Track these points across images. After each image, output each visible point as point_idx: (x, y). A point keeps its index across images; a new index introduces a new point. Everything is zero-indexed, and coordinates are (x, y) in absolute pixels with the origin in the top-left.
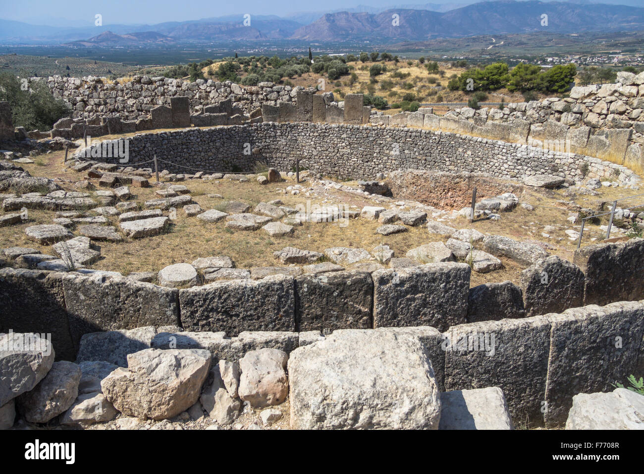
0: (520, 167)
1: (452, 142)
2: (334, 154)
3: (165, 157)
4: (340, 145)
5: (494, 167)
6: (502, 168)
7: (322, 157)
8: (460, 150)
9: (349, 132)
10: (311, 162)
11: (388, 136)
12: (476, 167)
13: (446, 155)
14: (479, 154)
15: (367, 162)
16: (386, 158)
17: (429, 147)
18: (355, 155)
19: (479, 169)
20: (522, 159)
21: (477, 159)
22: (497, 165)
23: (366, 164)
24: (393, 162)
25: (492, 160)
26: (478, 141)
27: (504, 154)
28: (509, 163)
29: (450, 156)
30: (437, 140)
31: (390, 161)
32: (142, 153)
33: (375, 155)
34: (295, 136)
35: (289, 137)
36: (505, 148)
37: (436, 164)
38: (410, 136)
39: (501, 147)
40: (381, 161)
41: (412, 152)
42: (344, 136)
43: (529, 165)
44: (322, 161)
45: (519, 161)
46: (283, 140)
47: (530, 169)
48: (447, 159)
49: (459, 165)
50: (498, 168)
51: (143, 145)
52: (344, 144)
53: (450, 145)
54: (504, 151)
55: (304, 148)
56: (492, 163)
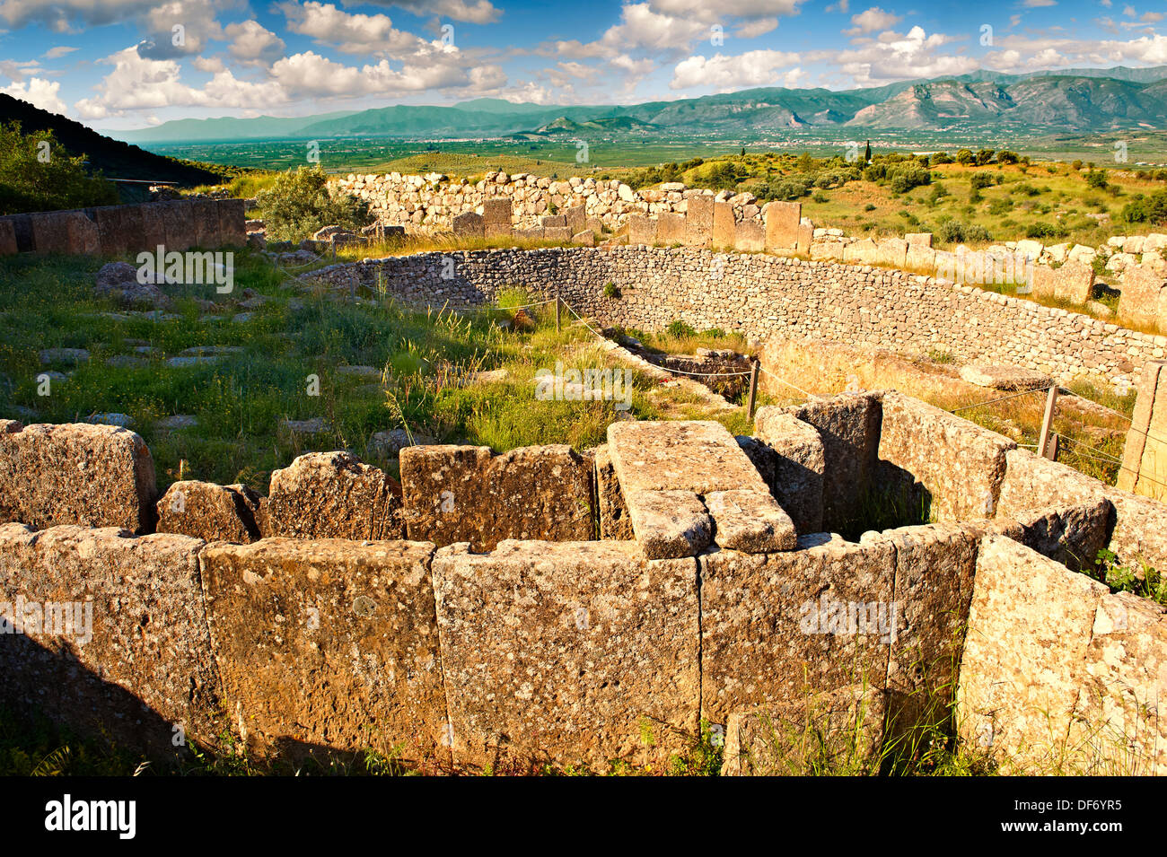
0: (1060, 357)
1: (946, 299)
2: (738, 305)
3: (457, 289)
4: (750, 290)
5: (1014, 353)
6: (1028, 356)
7: (717, 309)
8: (959, 314)
9: (767, 269)
10: (700, 317)
11: (834, 280)
12: (983, 350)
13: (932, 322)
14: (991, 324)
15: (794, 323)
16: (826, 319)
17: (904, 304)
18: (775, 310)
19: (987, 354)
20: (1066, 342)
21: (987, 334)
22: (1019, 348)
23: (791, 327)
24: (839, 326)
25: (1013, 338)
26: (992, 299)
27: (1033, 328)
28: (1041, 347)
29: (940, 324)
30: (919, 293)
31: (832, 325)
32: (420, 280)
33: (809, 312)
34: (679, 272)
35: (668, 272)
36: (1037, 315)
37: (914, 337)
38: (873, 282)
39: (1030, 313)
40: (817, 324)
41: (872, 312)
42: (759, 275)
43: (1077, 354)
44: (718, 316)
45: (1060, 345)
46: (657, 277)
47: (1078, 362)
48: (934, 330)
49: (954, 342)
50: (1020, 354)
51: (424, 269)
52: (757, 290)
53: (942, 304)
54: (1035, 321)
55: (690, 291)
56: (1010, 345)
